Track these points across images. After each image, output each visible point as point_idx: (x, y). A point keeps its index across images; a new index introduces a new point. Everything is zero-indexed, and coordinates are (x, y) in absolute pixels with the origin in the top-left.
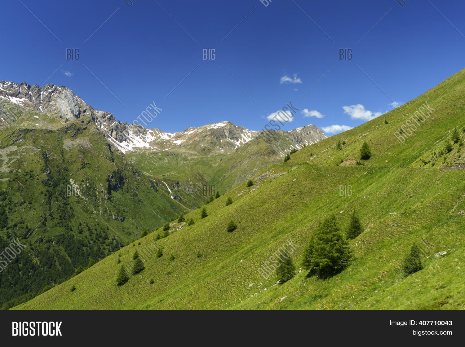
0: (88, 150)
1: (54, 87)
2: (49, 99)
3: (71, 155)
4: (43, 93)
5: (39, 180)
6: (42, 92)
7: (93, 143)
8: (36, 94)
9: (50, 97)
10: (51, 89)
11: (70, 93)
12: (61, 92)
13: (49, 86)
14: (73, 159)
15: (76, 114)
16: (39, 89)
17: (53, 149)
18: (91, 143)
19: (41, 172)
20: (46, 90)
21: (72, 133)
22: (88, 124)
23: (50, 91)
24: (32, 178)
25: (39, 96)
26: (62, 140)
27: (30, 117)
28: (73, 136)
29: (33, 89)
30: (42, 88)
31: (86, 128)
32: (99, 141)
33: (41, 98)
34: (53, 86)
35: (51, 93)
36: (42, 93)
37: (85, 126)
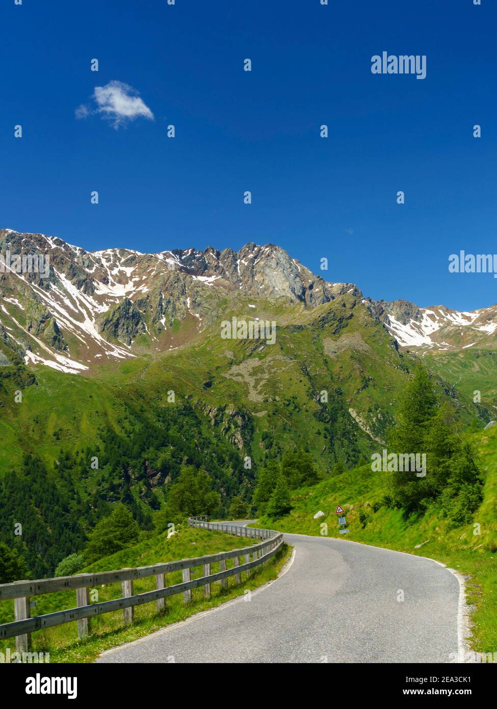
0: (365, 355)
1: (256, 249)
2: (251, 271)
3: (341, 366)
4: (240, 262)
5: (309, 412)
6: (239, 261)
7: (369, 342)
8: (231, 266)
9: (253, 267)
10: (252, 253)
11: (283, 255)
12: (269, 255)
13: (249, 247)
14: (347, 373)
15: (299, 294)
16: (234, 256)
17: (311, 357)
18: (366, 342)
19: (308, 398)
20: (244, 257)
21: (332, 327)
22: (353, 308)
23: (251, 256)
24: (297, 410)
25: (235, 269)
26: (319, 340)
27: (243, 307)
28: (334, 333)
29: (224, 258)
30: (238, 253)
31: (352, 315)
32: (378, 337)
33: (239, 271)
34: (255, 246)
35: (252, 260)
36: (238, 262)
37: (351, 313)
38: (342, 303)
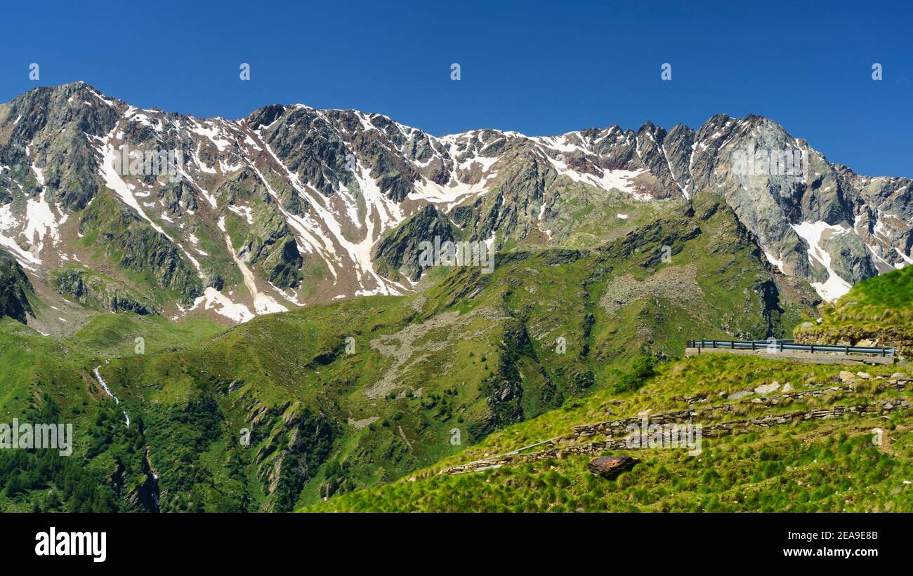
0: (679, 309)
1: (728, 124)
2: (710, 161)
3: (612, 330)
4: (697, 147)
5: (464, 424)
6: (696, 144)
7: (709, 282)
8: (678, 151)
9: (716, 154)
10: (719, 130)
11: (772, 133)
12: (745, 133)
13: (716, 122)
14: (617, 345)
16: (687, 137)
17: (562, 312)
18: (700, 284)
19: (478, 393)
20: (705, 137)
21: (647, 254)
22: (707, 217)
23: (717, 135)
24: (445, 416)
25: (685, 158)
26: (604, 280)
28: (646, 266)
29: (671, 139)
30: (697, 132)
31: (698, 231)
32: (730, 274)
33: (691, 161)
34: (727, 119)
35: (718, 143)
36: (694, 147)
37: (695, 227)
38: (687, 209)
